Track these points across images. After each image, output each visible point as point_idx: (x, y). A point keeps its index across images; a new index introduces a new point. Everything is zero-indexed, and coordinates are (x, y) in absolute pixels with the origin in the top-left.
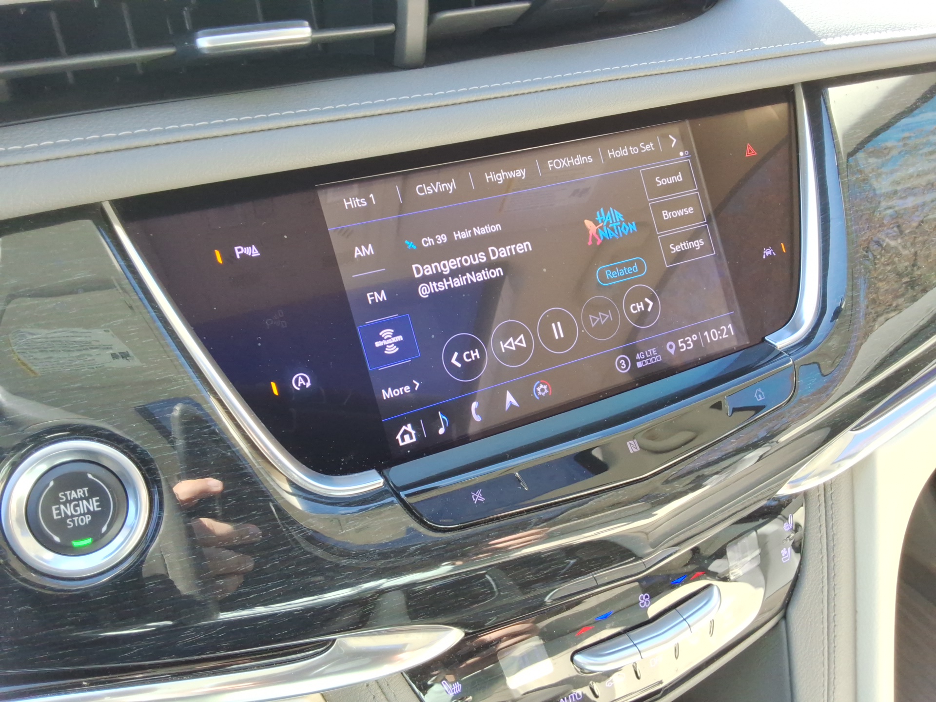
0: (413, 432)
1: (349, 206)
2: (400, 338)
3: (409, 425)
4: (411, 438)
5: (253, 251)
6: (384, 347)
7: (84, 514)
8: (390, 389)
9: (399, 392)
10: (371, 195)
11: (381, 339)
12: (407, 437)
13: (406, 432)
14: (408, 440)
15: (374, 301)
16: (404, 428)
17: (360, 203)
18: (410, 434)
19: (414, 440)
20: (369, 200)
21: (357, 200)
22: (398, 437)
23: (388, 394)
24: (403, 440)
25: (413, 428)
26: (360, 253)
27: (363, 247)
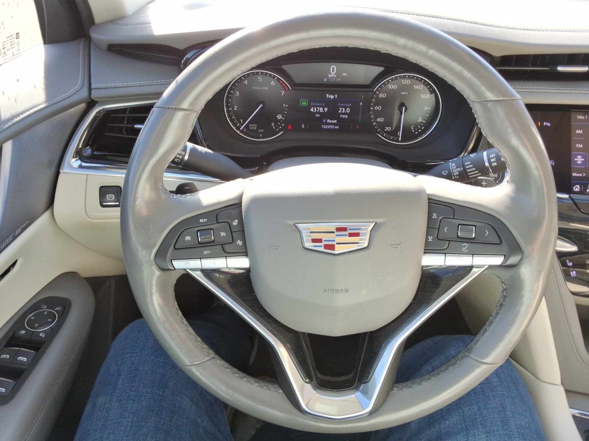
0: (579, 188)
1: (579, 118)
2: (583, 160)
3: (578, 186)
4: (578, 189)
5: (549, 124)
6: (577, 161)
7: (493, 177)
8: (575, 173)
9: (578, 175)
10: (586, 116)
11: (577, 158)
12: (577, 189)
13: (577, 187)
14: (577, 190)
15: (578, 147)
16: (576, 186)
17: (582, 118)
18: (578, 188)
19: (579, 190)
20: (585, 117)
21: (582, 117)
22: (574, 188)
23: (574, 174)
24: (575, 189)
25: (579, 187)
26: (578, 132)
27: (579, 130)
